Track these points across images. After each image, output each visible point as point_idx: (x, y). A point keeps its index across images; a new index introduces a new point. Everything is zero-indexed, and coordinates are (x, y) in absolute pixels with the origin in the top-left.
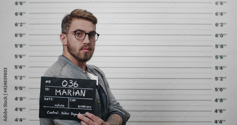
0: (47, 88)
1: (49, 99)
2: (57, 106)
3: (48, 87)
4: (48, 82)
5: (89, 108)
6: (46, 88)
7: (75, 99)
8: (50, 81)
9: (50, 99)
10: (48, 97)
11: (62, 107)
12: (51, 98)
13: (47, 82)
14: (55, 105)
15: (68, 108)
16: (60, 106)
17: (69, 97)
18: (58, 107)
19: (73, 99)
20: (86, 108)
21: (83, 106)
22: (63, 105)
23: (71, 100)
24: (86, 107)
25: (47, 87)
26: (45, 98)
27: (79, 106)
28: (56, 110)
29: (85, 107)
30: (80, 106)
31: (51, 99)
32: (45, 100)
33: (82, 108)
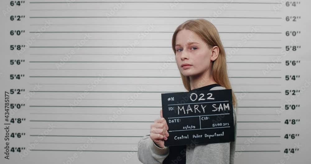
0: (171, 108)
1: (174, 121)
2: (186, 128)
3: (172, 106)
4: (171, 99)
5: (227, 126)
6: (169, 108)
7: (208, 117)
8: (173, 98)
9: (176, 121)
10: (173, 119)
11: (192, 128)
12: (177, 119)
13: (169, 99)
14: (184, 128)
15: (201, 129)
16: (190, 128)
17: (199, 115)
18: (188, 129)
19: (205, 117)
20: (222, 126)
21: (219, 124)
22: (194, 126)
23: (203, 119)
24: (223, 124)
25: (170, 106)
26: (169, 120)
27: (213, 125)
28: (185, 133)
29: (221, 124)
30: (215, 125)
31: (178, 121)
32: (170, 122)
33: (217, 126)
